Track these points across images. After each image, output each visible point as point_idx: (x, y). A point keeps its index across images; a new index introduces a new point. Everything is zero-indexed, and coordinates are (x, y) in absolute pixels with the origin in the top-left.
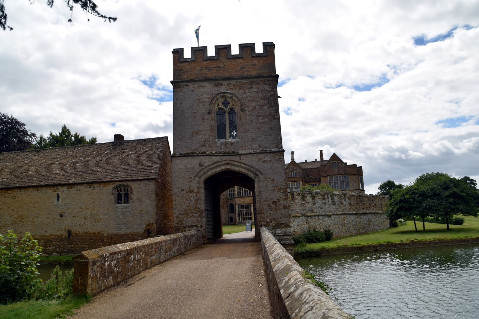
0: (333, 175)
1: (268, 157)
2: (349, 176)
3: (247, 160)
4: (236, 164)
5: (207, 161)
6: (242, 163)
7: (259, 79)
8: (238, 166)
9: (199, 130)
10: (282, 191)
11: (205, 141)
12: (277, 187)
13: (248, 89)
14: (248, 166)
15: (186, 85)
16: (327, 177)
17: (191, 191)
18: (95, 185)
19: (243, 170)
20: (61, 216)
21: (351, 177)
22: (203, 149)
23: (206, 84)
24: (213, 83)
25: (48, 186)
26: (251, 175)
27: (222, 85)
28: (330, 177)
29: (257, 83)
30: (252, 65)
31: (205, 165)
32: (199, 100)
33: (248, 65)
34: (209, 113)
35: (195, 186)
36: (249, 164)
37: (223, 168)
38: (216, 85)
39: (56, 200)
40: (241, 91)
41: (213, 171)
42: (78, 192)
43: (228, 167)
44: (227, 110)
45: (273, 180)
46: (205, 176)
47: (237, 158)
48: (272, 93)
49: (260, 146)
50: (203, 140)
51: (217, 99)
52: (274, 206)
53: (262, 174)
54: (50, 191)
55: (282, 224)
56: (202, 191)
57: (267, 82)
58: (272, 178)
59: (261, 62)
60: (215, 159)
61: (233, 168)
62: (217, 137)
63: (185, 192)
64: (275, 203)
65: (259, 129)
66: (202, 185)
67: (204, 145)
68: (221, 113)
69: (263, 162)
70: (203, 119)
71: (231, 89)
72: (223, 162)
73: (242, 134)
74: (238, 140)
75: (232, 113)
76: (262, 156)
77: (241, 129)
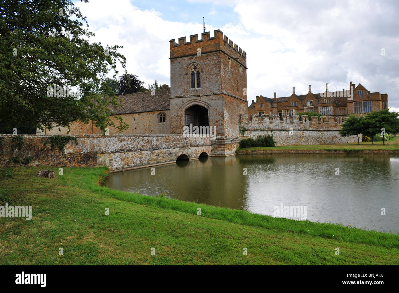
0: (358, 101)
1: (214, 97)
2: (372, 102)
3: (205, 99)
4: (199, 101)
5: (185, 100)
6: (202, 101)
7: (211, 53)
8: (200, 102)
9: (182, 84)
10: (221, 115)
11: (185, 90)
12: (218, 113)
13: (205, 59)
14: (204, 102)
15: (177, 60)
16: (353, 103)
17: (178, 116)
18: (150, 113)
19: (202, 105)
20: (136, 129)
21: (374, 102)
22: (184, 94)
23: (185, 58)
24: (189, 57)
25: (129, 113)
26: (206, 107)
27: (193, 58)
28: (355, 103)
29: (210, 56)
30: (208, 45)
31: (185, 102)
32: (182, 67)
33: (206, 45)
34: (187, 74)
35: (180, 113)
36: (205, 101)
37: (193, 103)
38: (190, 59)
39: (133, 121)
40: (202, 61)
41: (188, 105)
42: (142, 116)
43: (195, 103)
44: (196, 72)
45: (217, 110)
46: (185, 108)
47: (199, 98)
48: (218, 61)
49: (211, 91)
50: (184, 89)
51: (191, 67)
53: (211, 107)
54: (130, 116)
55: (220, 134)
56: (184, 116)
57: (215, 55)
58: (216, 109)
59: (212, 43)
60: (189, 99)
61: (198, 103)
62: (191, 87)
63: (175, 116)
64: (217, 122)
65: (211, 82)
66: (184, 113)
67: (184, 92)
68: (193, 74)
69: (212, 100)
70: (184, 78)
71: (197, 60)
72: (193, 101)
73: (202, 85)
74: (200, 88)
75: (198, 73)
76: (212, 96)
77: (201, 83)
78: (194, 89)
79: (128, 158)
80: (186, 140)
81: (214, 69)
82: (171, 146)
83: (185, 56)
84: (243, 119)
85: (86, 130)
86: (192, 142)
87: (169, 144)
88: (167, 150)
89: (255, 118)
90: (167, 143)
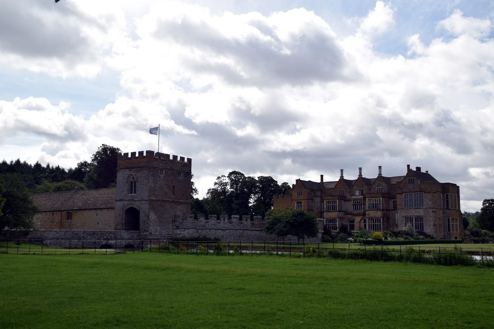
1: (143, 202)
2: (424, 194)
3: (137, 203)
5: (125, 203)
7: (144, 168)
8: (134, 205)
9: (124, 190)
10: (148, 216)
11: (125, 195)
12: (146, 215)
15: (121, 170)
17: (120, 215)
18: (110, 209)
19: (136, 207)
21: (426, 194)
22: (125, 198)
23: (127, 170)
24: (129, 169)
25: (94, 209)
26: (138, 209)
27: (132, 170)
31: (125, 205)
32: (124, 177)
33: (141, 161)
34: (127, 183)
35: (121, 213)
36: (138, 205)
37: (130, 206)
38: (130, 171)
39: (96, 216)
40: (137, 173)
41: (127, 207)
42: (104, 212)
43: (131, 206)
45: (144, 212)
46: (125, 209)
47: (134, 202)
49: (142, 197)
51: (130, 177)
52: (144, 223)
53: (141, 209)
55: (146, 230)
56: (124, 215)
57: (146, 169)
59: (145, 160)
60: (128, 202)
61: (133, 206)
62: (130, 193)
63: (118, 215)
64: (144, 221)
65: (142, 190)
66: (124, 213)
67: (125, 197)
68: (132, 182)
69: (142, 204)
70: (125, 185)
71: (134, 172)
72: (130, 204)
73: (136, 192)
74: (135, 194)
75: (135, 183)
76: (142, 201)
77: (136, 190)
78: (132, 194)
79: (61, 243)
80: (110, 235)
81: (145, 181)
82: (95, 238)
83: (127, 168)
84: (177, 219)
85: (55, 223)
86: (117, 236)
87: (94, 237)
88: (91, 240)
89: (190, 218)
90: (92, 235)
